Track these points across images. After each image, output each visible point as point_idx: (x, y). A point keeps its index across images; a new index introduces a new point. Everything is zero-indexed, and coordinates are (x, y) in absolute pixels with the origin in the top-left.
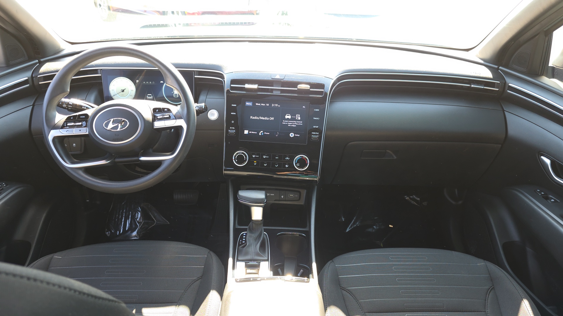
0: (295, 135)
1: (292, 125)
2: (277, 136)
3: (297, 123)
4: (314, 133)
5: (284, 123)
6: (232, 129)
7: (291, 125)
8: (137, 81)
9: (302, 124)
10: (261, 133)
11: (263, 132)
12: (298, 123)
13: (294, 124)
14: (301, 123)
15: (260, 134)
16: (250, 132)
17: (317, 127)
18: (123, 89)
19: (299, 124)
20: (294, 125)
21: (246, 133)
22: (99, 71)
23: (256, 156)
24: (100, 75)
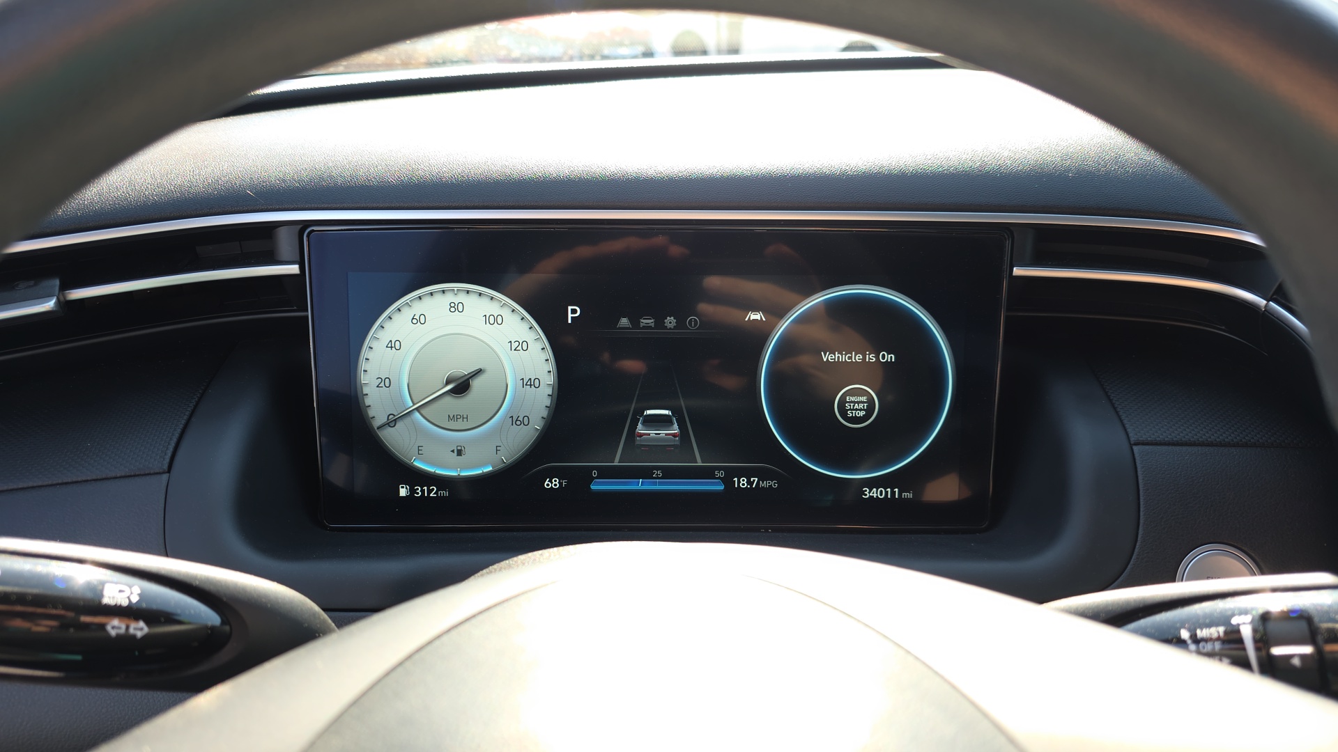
8: (573, 312)
18: (466, 370)
22: (285, 242)
24: (294, 269)
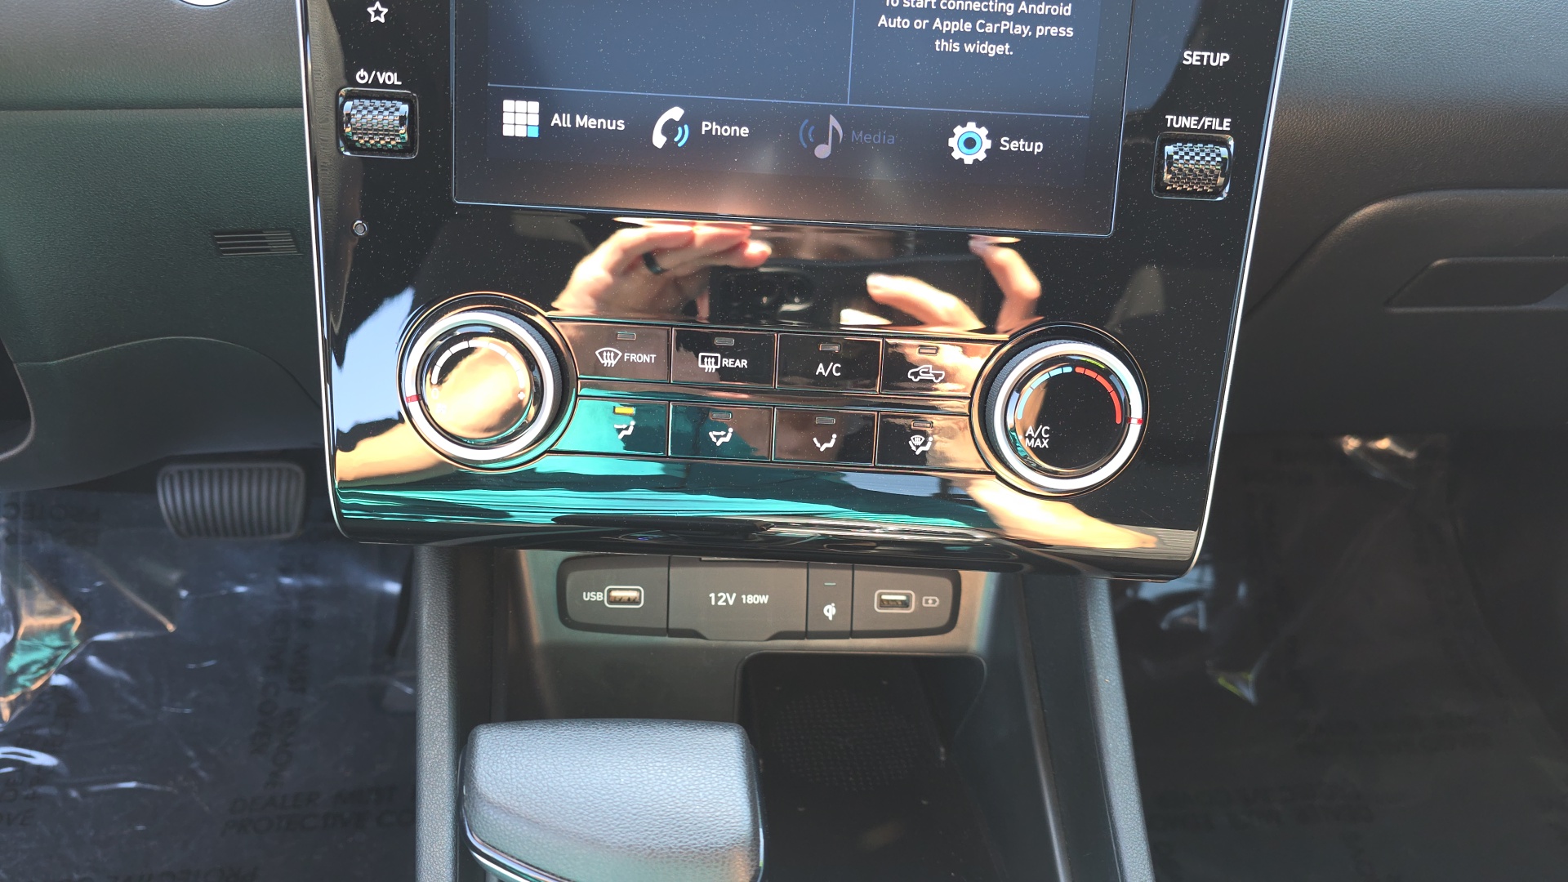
0: (996, 144)
1: (972, 37)
2: (823, 151)
3: (1019, 18)
4: (1189, 122)
5: (899, 22)
6: (376, 93)
7: (961, 37)
9: (1070, 32)
10: (670, 129)
11: (692, 120)
12: (1032, 20)
13: (990, 28)
14: (1060, 21)
15: (659, 140)
16: (556, 120)
17: (1223, 58)
19: (1041, 31)
20: (996, 39)
21: (521, 132)
23: (634, 357)
